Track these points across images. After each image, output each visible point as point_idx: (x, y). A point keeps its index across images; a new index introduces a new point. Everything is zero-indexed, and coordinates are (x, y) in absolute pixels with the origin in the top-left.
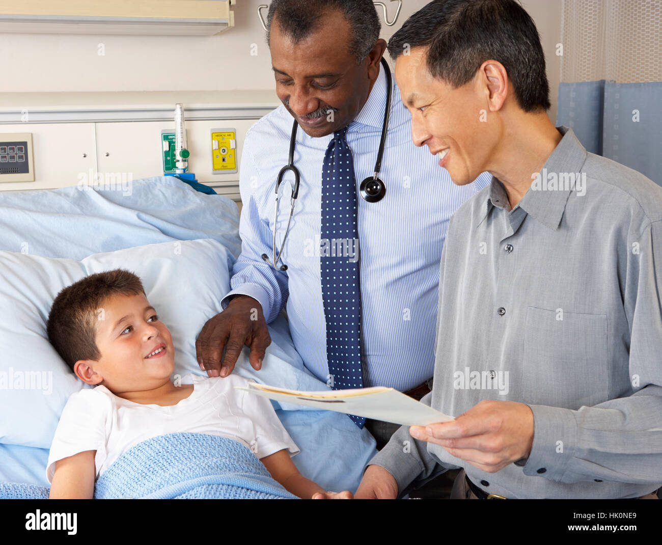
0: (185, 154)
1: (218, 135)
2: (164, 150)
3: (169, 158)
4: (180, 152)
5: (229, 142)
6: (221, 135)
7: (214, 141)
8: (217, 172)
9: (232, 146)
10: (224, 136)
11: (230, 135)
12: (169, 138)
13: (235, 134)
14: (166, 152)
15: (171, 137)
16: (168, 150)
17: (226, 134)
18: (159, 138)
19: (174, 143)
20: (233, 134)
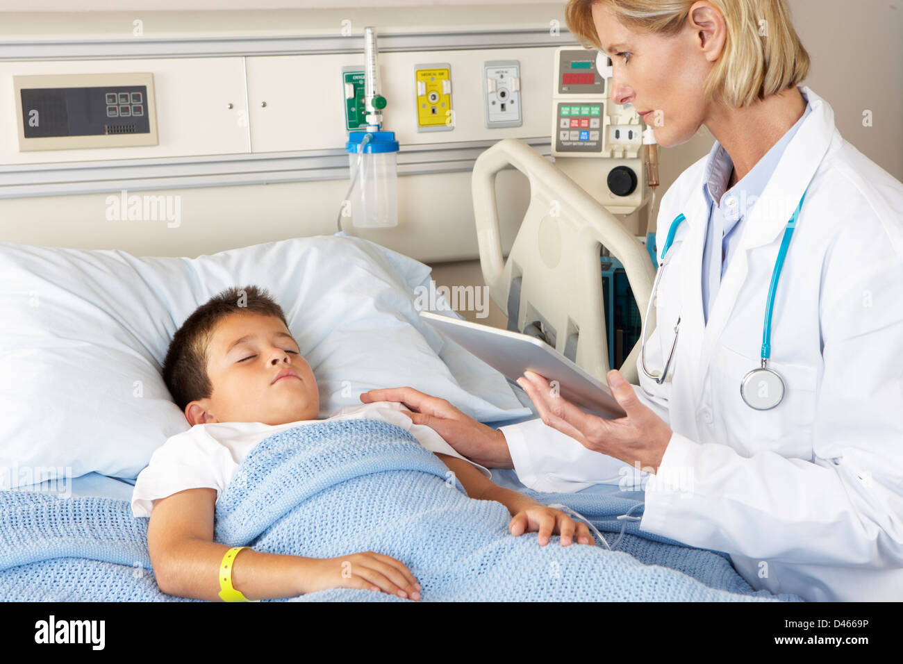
0: (380, 103)
1: (425, 73)
2: (347, 97)
3: (354, 109)
4: (373, 100)
5: (442, 83)
6: (430, 74)
7: (419, 83)
8: (425, 129)
9: (446, 90)
10: (434, 74)
11: (442, 74)
12: (355, 80)
13: (449, 71)
14: (349, 101)
15: (357, 77)
16: (352, 96)
17: (437, 72)
18: (340, 79)
19: (363, 85)
20: (446, 71)
